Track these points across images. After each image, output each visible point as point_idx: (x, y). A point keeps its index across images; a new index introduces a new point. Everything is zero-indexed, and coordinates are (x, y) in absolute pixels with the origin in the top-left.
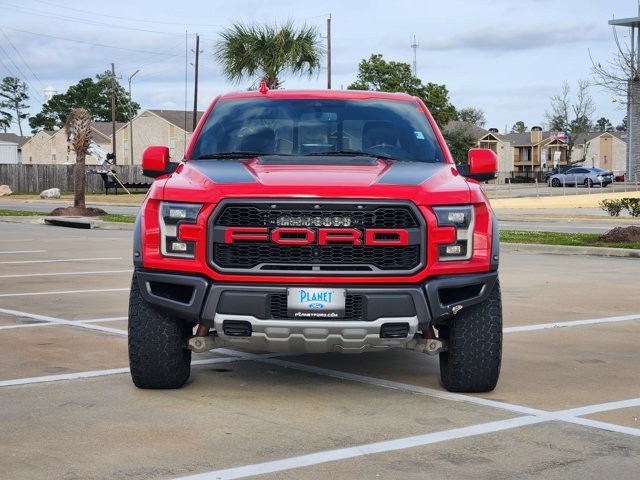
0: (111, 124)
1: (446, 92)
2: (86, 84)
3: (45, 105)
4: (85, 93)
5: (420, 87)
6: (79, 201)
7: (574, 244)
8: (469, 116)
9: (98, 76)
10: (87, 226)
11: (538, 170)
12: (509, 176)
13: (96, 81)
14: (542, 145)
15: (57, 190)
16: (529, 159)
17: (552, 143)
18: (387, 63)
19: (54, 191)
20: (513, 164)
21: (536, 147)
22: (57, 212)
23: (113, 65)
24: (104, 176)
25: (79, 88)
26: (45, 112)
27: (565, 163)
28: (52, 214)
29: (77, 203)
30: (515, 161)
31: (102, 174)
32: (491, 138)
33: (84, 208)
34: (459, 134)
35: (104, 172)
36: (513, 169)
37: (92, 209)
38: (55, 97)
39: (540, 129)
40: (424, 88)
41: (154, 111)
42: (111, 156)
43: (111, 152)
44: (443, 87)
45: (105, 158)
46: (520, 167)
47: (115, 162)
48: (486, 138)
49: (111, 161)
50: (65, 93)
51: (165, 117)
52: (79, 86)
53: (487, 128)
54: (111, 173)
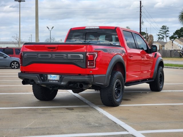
3: (174, 33)
26: (174, 35)
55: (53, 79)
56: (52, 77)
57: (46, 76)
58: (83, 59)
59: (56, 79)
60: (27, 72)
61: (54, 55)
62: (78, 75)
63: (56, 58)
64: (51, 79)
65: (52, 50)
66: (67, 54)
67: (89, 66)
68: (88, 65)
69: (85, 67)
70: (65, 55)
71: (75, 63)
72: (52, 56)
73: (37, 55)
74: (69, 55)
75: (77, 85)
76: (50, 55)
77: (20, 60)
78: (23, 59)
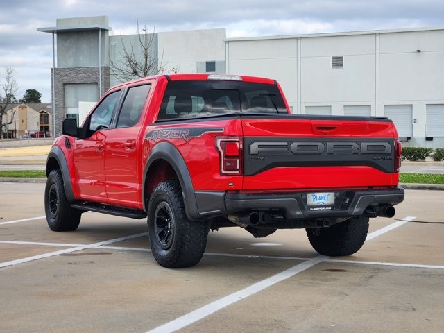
55: (320, 204)
56: (318, 198)
57: (304, 197)
58: (390, 152)
63: (335, 153)
64: (315, 203)
70: (355, 145)
71: (376, 162)
72: (326, 147)
73: (289, 146)
74: (364, 145)
77: (238, 161)
78: (247, 156)
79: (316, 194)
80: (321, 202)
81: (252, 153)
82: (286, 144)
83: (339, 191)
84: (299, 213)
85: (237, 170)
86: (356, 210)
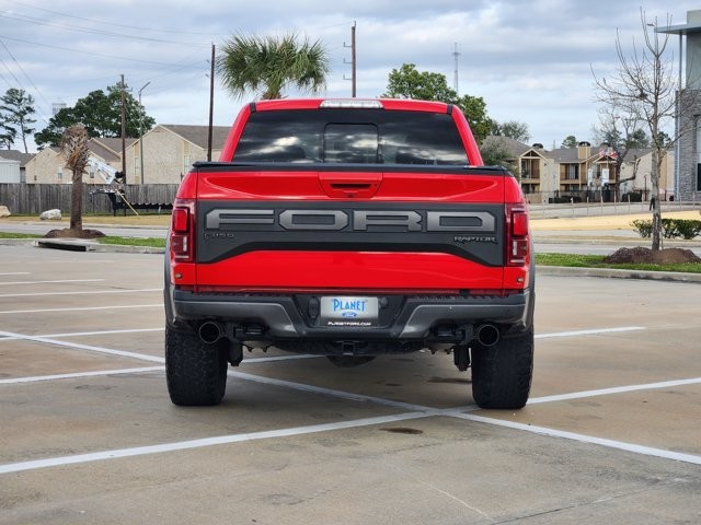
0: (120, 140)
1: (484, 105)
2: (96, 97)
3: (51, 120)
4: (95, 107)
5: (456, 99)
6: (75, 222)
7: (576, 265)
8: (512, 131)
9: (109, 88)
10: (82, 249)
11: (585, 189)
12: (553, 196)
13: (107, 93)
14: (590, 162)
15: (59, 211)
16: (577, 177)
17: (602, 160)
18: (420, 73)
19: (55, 212)
20: (559, 182)
21: (584, 163)
22: (52, 234)
23: (123, 76)
24: (112, 196)
25: (88, 101)
26: (52, 127)
27: (614, 181)
28: (47, 236)
29: (73, 224)
30: (561, 179)
31: (110, 194)
32: (533, 154)
33: (80, 229)
34: (491, 151)
35: (112, 191)
36: (558, 188)
37: (89, 231)
38: (62, 111)
39: (589, 145)
40: (459, 101)
41: (168, 126)
42: (121, 175)
43: (120, 171)
44: (480, 100)
45: (113, 177)
46: (567, 185)
47: (125, 182)
48: (528, 155)
49: (119, 180)
50: (73, 106)
51: (179, 133)
52: (89, 99)
53: (530, 143)
54: (118, 193)
55: (348, 316)
56: (344, 306)
57: (312, 301)
58: (493, 230)
59: (360, 313)
60: (209, 289)
61: (360, 215)
62: (457, 292)
63: (370, 229)
64: (339, 313)
65: (350, 196)
66: (423, 210)
67: (515, 258)
68: (515, 252)
69: (500, 262)
70: (413, 216)
71: (461, 246)
72: (351, 218)
73: (276, 216)
74: (434, 217)
75: (464, 332)
76: (340, 216)
77: (185, 239)
78: (201, 233)
79: (339, 298)
80: (349, 312)
81: (208, 226)
82: (271, 212)
83: (384, 295)
84: (290, 328)
85: (185, 254)
86: (409, 329)
